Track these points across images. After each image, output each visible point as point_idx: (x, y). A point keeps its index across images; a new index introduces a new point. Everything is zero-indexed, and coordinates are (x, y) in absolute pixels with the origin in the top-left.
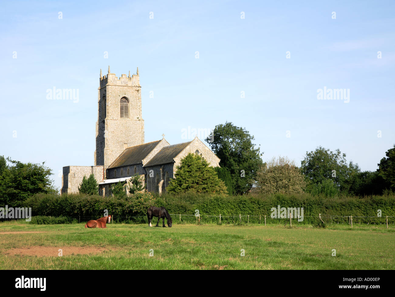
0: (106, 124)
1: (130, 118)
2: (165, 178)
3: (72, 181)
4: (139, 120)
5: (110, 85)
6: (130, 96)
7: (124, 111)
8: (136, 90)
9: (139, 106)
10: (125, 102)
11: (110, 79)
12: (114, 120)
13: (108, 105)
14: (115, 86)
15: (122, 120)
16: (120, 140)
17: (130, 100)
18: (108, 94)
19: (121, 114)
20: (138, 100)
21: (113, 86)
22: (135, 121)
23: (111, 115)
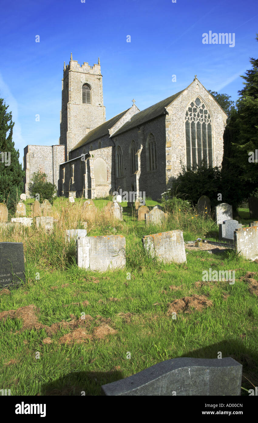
0: (69, 108)
1: (92, 104)
2: (147, 144)
3: (31, 162)
4: (101, 106)
5: (73, 71)
6: (92, 83)
7: (86, 98)
8: (97, 78)
9: (101, 93)
10: (87, 89)
11: (72, 65)
12: (76, 104)
13: (70, 90)
14: (78, 72)
15: (85, 105)
16: (83, 124)
17: (92, 87)
18: (70, 80)
19: (83, 100)
20: (99, 88)
21: (75, 73)
22: (97, 107)
23: (73, 100)
